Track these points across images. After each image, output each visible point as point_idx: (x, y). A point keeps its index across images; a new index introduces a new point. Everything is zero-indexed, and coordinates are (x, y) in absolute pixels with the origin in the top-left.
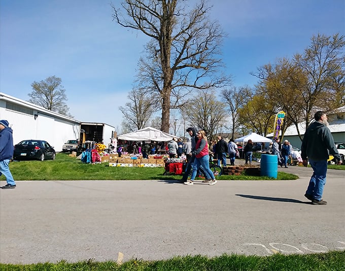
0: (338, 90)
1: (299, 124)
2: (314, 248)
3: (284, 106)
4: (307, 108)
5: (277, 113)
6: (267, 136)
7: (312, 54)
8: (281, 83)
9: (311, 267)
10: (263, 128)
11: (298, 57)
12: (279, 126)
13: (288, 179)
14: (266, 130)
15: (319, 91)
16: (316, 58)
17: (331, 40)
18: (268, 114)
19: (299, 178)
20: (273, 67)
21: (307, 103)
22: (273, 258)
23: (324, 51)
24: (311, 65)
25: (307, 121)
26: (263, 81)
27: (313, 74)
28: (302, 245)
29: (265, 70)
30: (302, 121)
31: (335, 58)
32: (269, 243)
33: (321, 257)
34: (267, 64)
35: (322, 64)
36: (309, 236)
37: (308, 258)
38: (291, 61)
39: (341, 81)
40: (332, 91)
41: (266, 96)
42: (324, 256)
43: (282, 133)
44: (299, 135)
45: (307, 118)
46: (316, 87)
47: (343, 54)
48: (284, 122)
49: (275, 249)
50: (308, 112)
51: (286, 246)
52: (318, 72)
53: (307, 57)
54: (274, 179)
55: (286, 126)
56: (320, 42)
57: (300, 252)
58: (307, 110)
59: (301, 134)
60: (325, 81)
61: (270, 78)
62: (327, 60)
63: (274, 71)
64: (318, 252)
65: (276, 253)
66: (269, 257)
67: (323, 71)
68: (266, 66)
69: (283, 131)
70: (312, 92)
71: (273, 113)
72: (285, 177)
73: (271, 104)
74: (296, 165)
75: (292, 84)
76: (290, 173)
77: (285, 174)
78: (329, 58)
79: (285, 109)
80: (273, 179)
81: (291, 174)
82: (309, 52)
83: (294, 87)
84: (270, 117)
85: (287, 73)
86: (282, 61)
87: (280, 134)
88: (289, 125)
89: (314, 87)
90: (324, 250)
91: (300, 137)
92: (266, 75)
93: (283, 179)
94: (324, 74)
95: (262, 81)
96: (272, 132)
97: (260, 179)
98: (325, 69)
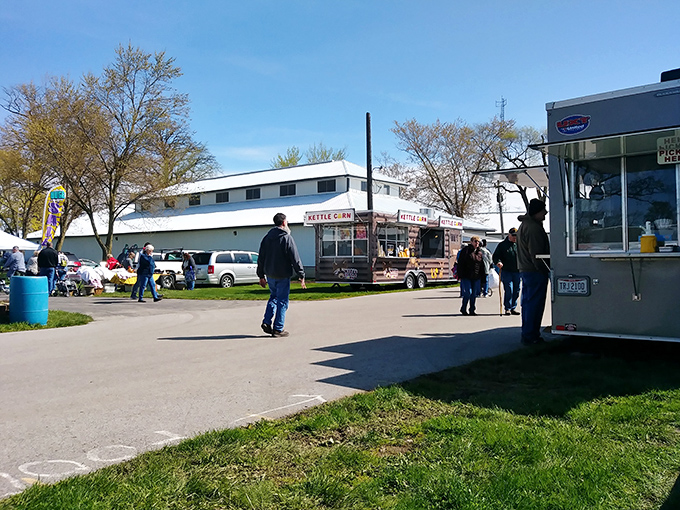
0: (165, 155)
1: (95, 215)
2: (111, 455)
3: (65, 177)
4: (110, 184)
5: (49, 189)
6: (29, 236)
7: (118, 81)
8: (57, 128)
9: (102, 495)
10: (19, 219)
11: (91, 81)
12: (54, 217)
13: (69, 325)
14: (25, 223)
15: (132, 154)
16: (126, 89)
17: (152, 60)
18: (29, 190)
19: (93, 320)
20: (41, 92)
21: (111, 173)
22: (25, 497)
23: (139, 79)
24: (117, 101)
25: (111, 210)
26: (17, 119)
27: (120, 118)
28: (89, 453)
29: (22, 97)
30: (102, 209)
31: (158, 97)
32: (18, 465)
33: (121, 469)
34: (27, 83)
35: (137, 102)
36: (103, 432)
37: (96, 479)
38: (78, 87)
39: (171, 140)
40: (156, 157)
41: (25, 152)
42: (128, 466)
43: (62, 232)
44: (95, 236)
45: (111, 202)
46: (128, 144)
47: (172, 92)
48: (66, 208)
49: (30, 476)
50: (113, 191)
51: (55, 464)
52: (129, 116)
53: (108, 85)
54: (41, 328)
55: (69, 217)
56: (132, 62)
57: (82, 469)
58: (110, 188)
59: (99, 232)
60: (143, 136)
61: (33, 114)
62: (146, 99)
63: (41, 100)
64: (118, 460)
65: (30, 486)
66: (16, 496)
67: (139, 117)
68: (23, 87)
69: (64, 225)
70: (119, 154)
71: (40, 188)
72: (63, 321)
73: (37, 169)
74: (89, 294)
75: (81, 132)
76: (75, 312)
77: (65, 314)
78: (149, 94)
79: (67, 181)
80: (38, 326)
81: (78, 314)
82: (112, 75)
83: (85, 139)
84: (34, 198)
85: (70, 110)
86: (59, 83)
87: (58, 233)
88: (75, 216)
89: (124, 144)
90: (128, 454)
91: (98, 240)
92: (25, 107)
93: (60, 326)
94: (140, 122)
95: (16, 117)
96: (40, 228)
97: (8, 330)
98: (143, 113)
